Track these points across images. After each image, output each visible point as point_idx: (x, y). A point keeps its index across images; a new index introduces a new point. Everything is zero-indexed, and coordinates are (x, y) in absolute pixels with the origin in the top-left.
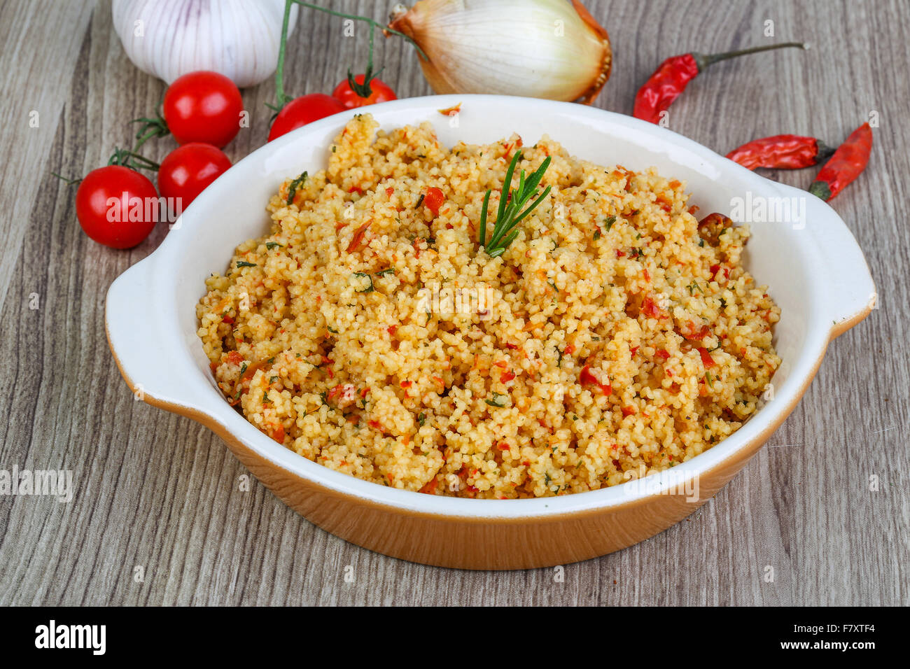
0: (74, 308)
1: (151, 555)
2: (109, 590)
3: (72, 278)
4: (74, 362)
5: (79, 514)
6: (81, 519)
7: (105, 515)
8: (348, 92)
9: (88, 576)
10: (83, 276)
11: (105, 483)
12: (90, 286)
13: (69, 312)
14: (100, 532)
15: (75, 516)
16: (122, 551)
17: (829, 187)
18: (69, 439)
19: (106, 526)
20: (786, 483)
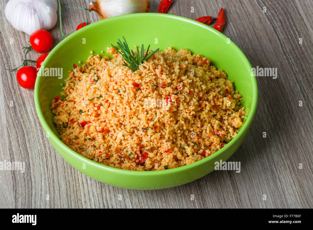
0: (25, 110)
1: (73, 181)
2: (66, 193)
3: (21, 100)
4: (31, 126)
5: (49, 173)
6: (50, 174)
7: (57, 172)
9: (59, 191)
10: (24, 99)
11: (53, 162)
12: (27, 102)
13: (24, 111)
14: (57, 177)
15: (48, 173)
16: (65, 181)
18: (39, 151)
19: (58, 175)
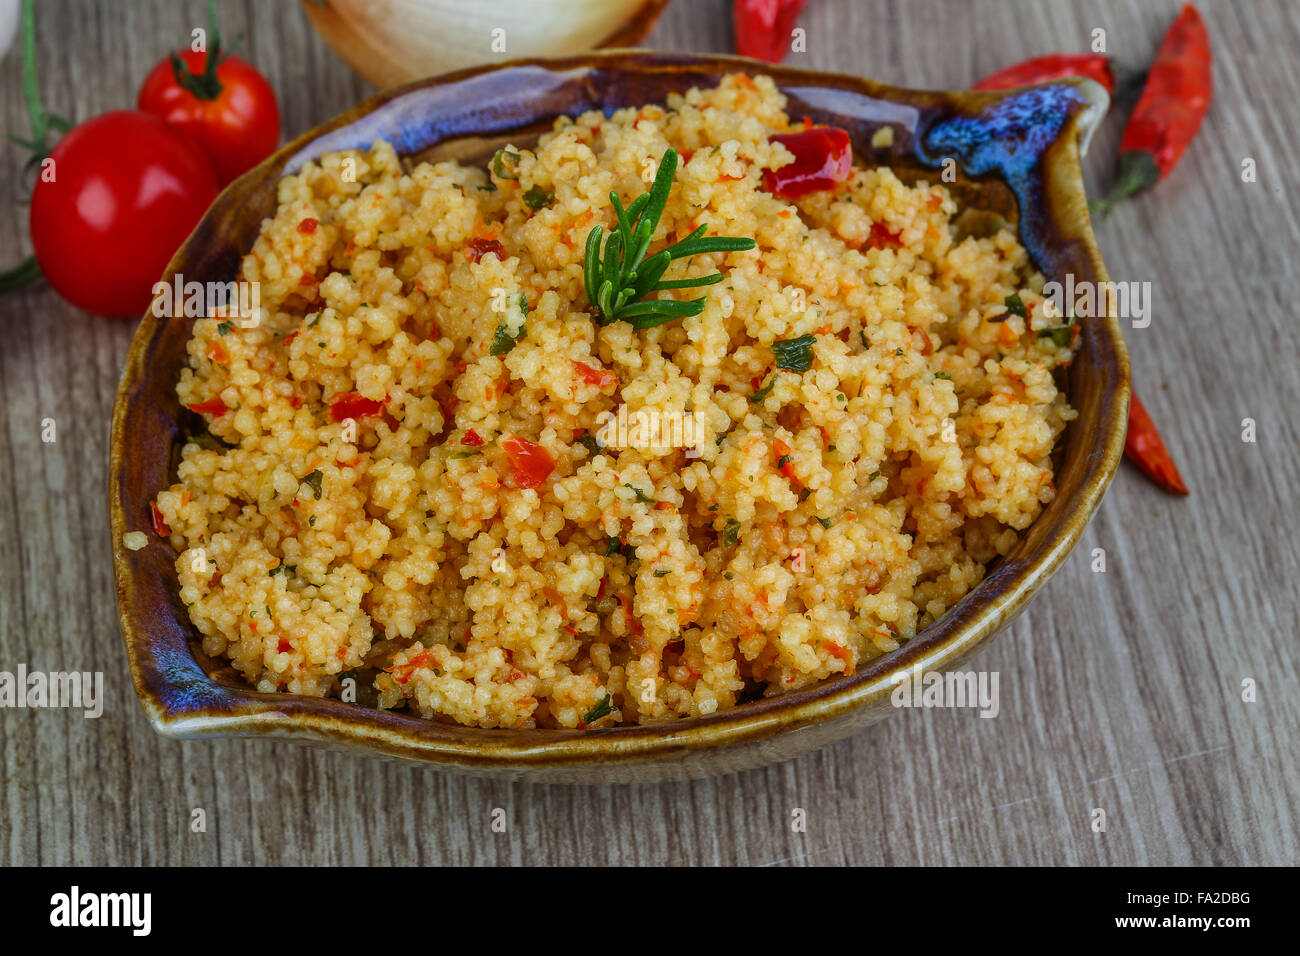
8: (173, 93)
17: (1155, 161)
20: (1218, 840)
